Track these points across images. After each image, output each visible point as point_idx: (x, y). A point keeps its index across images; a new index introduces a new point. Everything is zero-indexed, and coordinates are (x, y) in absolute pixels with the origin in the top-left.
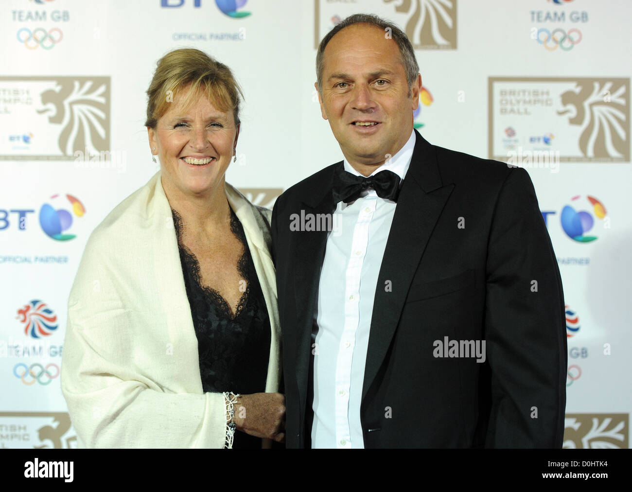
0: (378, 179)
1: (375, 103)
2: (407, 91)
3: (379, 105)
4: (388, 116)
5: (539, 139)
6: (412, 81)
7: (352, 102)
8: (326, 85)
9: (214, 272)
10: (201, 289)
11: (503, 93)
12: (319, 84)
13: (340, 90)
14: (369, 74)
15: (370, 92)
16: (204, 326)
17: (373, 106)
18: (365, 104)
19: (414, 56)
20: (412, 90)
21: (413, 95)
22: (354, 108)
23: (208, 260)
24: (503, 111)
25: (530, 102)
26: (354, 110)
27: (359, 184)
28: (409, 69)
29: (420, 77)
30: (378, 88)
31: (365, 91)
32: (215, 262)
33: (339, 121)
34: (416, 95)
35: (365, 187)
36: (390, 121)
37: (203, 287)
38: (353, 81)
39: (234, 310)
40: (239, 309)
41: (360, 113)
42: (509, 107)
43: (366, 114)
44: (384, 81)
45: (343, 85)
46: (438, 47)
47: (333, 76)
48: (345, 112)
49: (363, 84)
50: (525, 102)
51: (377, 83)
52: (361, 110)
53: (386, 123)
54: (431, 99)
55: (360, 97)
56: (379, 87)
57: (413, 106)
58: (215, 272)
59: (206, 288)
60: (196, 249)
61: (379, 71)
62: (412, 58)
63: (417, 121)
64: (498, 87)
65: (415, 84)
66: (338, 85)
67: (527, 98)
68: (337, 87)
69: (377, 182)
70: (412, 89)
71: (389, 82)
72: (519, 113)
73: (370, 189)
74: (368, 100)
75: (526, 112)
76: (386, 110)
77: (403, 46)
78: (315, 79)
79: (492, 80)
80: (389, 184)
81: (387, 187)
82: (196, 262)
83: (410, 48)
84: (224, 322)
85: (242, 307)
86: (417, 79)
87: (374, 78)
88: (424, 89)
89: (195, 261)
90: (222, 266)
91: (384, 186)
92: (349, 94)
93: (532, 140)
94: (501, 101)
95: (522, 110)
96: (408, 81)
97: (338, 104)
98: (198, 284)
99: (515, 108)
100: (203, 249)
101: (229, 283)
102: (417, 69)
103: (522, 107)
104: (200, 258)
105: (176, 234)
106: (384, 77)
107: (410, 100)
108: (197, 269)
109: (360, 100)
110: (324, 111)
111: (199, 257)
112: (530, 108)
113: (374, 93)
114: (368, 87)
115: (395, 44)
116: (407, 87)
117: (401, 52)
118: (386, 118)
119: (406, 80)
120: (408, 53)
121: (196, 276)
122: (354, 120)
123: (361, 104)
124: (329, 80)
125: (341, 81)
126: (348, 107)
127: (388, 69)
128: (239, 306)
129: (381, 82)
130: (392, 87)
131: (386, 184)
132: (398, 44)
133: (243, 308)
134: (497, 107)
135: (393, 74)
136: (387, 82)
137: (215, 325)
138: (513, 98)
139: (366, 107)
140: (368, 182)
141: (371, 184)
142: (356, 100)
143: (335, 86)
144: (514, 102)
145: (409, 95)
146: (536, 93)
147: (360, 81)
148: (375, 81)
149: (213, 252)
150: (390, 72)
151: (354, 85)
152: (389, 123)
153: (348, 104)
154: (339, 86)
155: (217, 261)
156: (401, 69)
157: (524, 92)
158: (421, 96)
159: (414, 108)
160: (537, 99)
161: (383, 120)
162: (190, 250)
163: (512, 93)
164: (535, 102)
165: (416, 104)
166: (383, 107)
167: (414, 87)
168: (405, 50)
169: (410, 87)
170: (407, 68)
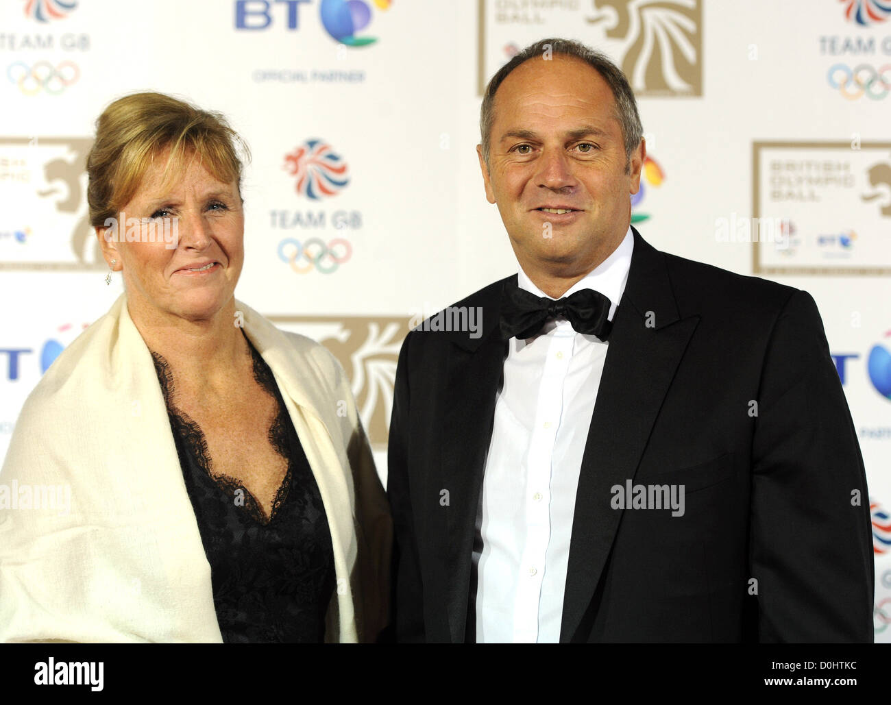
0: (574, 304)
1: (575, 179)
2: (624, 162)
3: (581, 183)
4: (593, 201)
5: (832, 240)
6: (632, 149)
7: (538, 176)
8: (497, 147)
9: (229, 450)
10: (213, 481)
11: (775, 166)
12: (485, 148)
13: (519, 157)
14: (568, 132)
15: (567, 161)
16: (221, 540)
17: (572, 183)
18: (560, 180)
19: (636, 110)
20: (631, 163)
21: (632, 170)
22: (541, 186)
23: (220, 430)
24: (776, 195)
25: (818, 181)
26: (540, 189)
27: (543, 310)
28: (629, 128)
29: (643, 143)
30: (580, 157)
31: (560, 159)
32: (231, 432)
33: (516, 205)
34: (637, 170)
35: (552, 316)
36: (597, 209)
37: (215, 476)
38: (540, 144)
39: (268, 509)
40: (276, 507)
41: (551, 193)
42: (785, 189)
43: (561, 195)
44: (589, 145)
45: (524, 148)
46: (673, 93)
47: (510, 134)
48: (526, 191)
49: (557, 148)
50: (810, 181)
51: (578, 147)
52: (554, 189)
53: (590, 212)
54: (660, 174)
55: (552, 168)
56: (582, 155)
57: (632, 187)
58: (232, 450)
59: (219, 478)
60: (199, 414)
61: (584, 129)
62: (633, 112)
63: (637, 210)
64: (767, 156)
65: (636, 155)
66: (517, 148)
67: (814, 174)
68: (514, 151)
69: (571, 307)
70: (631, 160)
71: (597, 147)
72: (801, 197)
73: (560, 320)
74: (565, 174)
75: (812, 197)
76: (591, 192)
77: (621, 92)
78: (478, 139)
79: (758, 146)
80: (591, 311)
81: (588, 316)
82: (199, 435)
83: (630, 96)
84: (253, 531)
85: (279, 502)
86: (640, 145)
87: (574, 140)
88: (649, 160)
89: (198, 433)
90: (243, 439)
91: (583, 314)
92: (535, 163)
93: (822, 241)
94: (773, 180)
95: (806, 193)
96: (626, 147)
97: (516, 179)
98: (205, 471)
99: (796, 190)
100: (210, 413)
101: (254, 466)
102: (640, 130)
103: (805, 189)
104: (205, 429)
105: (163, 393)
106: (591, 139)
107: (628, 178)
108: (202, 447)
109: (552, 172)
110: (491, 190)
111: (203, 427)
112: (818, 190)
113: (573, 163)
114: (564, 154)
115: (607, 87)
116: (624, 156)
117: (617, 101)
118: (591, 204)
119: (622, 146)
120: (628, 104)
121: (202, 459)
122: (540, 204)
123: (554, 179)
124: (503, 140)
125: (521, 142)
126: (531, 183)
127: (597, 127)
128: (275, 502)
129: (585, 147)
130: (603, 156)
131: (587, 310)
132: (613, 88)
133: (281, 506)
134: (766, 189)
135: (604, 135)
136: (595, 147)
137: (238, 537)
138: (791, 175)
139: (562, 183)
140: (558, 308)
141: (563, 310)
142: (546, 173)
143: (512, 150)
144: (793, 180)
145: (627, 170)
146: (828, 166)
147: (553, 143)
148: (576, 144)
149: (225, 416)
150: (601, 131)
151: (542, 149)
152: (595, 211)
153: (532, 180)
154: (517, 150)
155: (233, 431)
156: (616, 128)
157: (809, 165)
158: (645, 173)
159: (634, 191)
160: (829, 176)
161: (586, 207)
162: (187, 416)
163: (790, 166)
164: (828, 180)
165: (636, 185)
166: (587, 186)
167: (635, 158)
168: (624, 99)
169: (629, 158)
170: (625, 126)
